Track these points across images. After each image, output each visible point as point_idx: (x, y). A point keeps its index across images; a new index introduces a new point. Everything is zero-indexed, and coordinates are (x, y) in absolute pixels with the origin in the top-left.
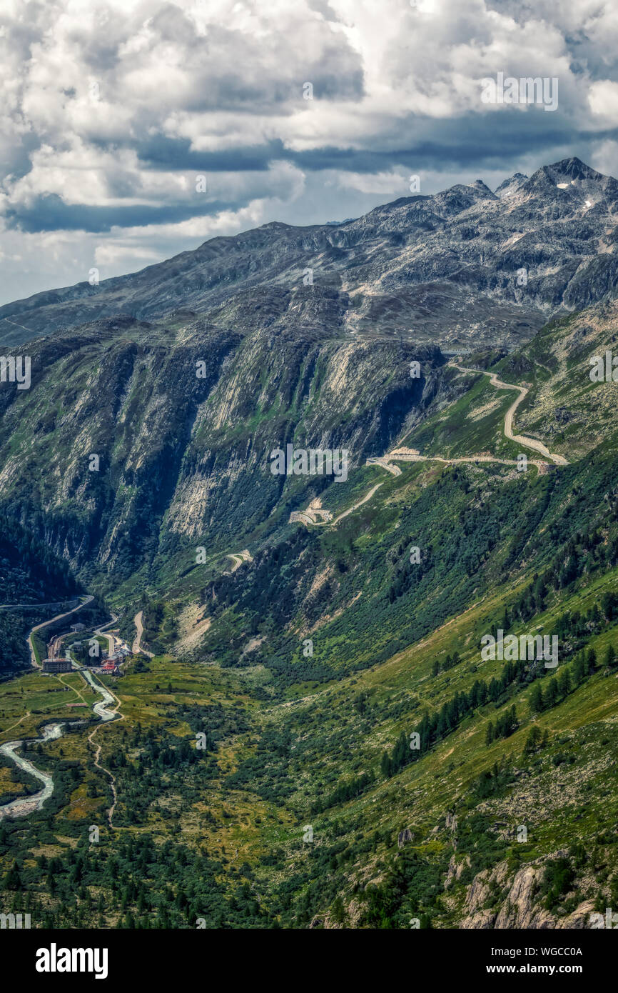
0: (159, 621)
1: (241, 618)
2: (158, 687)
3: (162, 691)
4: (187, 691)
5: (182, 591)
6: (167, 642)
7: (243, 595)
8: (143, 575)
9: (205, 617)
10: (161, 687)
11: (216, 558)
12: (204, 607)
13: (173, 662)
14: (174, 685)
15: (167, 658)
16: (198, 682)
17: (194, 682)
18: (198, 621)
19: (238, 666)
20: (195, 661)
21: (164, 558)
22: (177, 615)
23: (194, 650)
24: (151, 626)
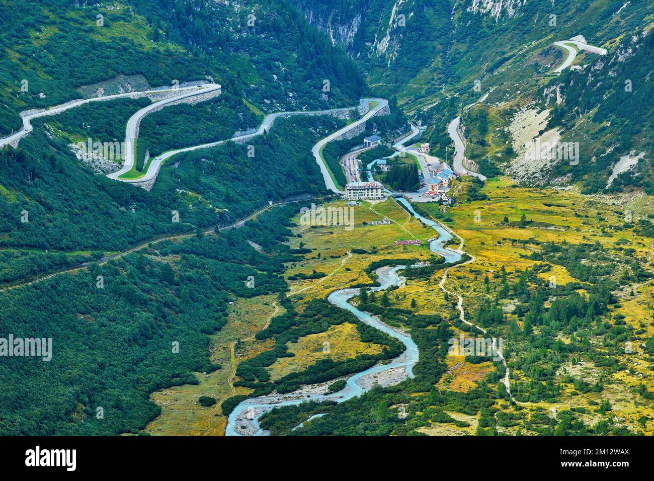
0: (484, 131)
1: (604, 128)
2: (506, 220)
3: (513, 225)
4: (547, 226)
5: (506, 92)
6: (500, 160)
7: (605, 98)
8: (434, 70)
9: (550, 126)
10: (509, 219)
11: (535, 48)
12: (546, 113)
13: (514, 186)
14: (529, 218)
15: (505, 181)
16: (557, 214)
17: (550, 213)
18: (541, 133)
19: (606, 192)
20: (545, 185)
21: (463, 48)
22: (507, 124)
23: (542, 171)
24: (474, 140)
